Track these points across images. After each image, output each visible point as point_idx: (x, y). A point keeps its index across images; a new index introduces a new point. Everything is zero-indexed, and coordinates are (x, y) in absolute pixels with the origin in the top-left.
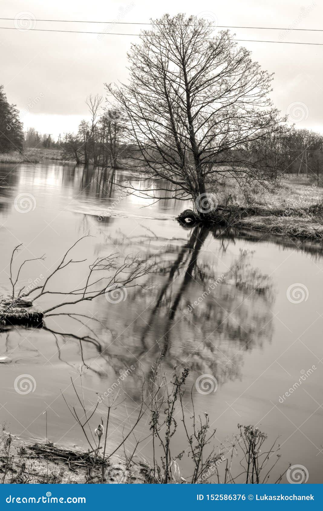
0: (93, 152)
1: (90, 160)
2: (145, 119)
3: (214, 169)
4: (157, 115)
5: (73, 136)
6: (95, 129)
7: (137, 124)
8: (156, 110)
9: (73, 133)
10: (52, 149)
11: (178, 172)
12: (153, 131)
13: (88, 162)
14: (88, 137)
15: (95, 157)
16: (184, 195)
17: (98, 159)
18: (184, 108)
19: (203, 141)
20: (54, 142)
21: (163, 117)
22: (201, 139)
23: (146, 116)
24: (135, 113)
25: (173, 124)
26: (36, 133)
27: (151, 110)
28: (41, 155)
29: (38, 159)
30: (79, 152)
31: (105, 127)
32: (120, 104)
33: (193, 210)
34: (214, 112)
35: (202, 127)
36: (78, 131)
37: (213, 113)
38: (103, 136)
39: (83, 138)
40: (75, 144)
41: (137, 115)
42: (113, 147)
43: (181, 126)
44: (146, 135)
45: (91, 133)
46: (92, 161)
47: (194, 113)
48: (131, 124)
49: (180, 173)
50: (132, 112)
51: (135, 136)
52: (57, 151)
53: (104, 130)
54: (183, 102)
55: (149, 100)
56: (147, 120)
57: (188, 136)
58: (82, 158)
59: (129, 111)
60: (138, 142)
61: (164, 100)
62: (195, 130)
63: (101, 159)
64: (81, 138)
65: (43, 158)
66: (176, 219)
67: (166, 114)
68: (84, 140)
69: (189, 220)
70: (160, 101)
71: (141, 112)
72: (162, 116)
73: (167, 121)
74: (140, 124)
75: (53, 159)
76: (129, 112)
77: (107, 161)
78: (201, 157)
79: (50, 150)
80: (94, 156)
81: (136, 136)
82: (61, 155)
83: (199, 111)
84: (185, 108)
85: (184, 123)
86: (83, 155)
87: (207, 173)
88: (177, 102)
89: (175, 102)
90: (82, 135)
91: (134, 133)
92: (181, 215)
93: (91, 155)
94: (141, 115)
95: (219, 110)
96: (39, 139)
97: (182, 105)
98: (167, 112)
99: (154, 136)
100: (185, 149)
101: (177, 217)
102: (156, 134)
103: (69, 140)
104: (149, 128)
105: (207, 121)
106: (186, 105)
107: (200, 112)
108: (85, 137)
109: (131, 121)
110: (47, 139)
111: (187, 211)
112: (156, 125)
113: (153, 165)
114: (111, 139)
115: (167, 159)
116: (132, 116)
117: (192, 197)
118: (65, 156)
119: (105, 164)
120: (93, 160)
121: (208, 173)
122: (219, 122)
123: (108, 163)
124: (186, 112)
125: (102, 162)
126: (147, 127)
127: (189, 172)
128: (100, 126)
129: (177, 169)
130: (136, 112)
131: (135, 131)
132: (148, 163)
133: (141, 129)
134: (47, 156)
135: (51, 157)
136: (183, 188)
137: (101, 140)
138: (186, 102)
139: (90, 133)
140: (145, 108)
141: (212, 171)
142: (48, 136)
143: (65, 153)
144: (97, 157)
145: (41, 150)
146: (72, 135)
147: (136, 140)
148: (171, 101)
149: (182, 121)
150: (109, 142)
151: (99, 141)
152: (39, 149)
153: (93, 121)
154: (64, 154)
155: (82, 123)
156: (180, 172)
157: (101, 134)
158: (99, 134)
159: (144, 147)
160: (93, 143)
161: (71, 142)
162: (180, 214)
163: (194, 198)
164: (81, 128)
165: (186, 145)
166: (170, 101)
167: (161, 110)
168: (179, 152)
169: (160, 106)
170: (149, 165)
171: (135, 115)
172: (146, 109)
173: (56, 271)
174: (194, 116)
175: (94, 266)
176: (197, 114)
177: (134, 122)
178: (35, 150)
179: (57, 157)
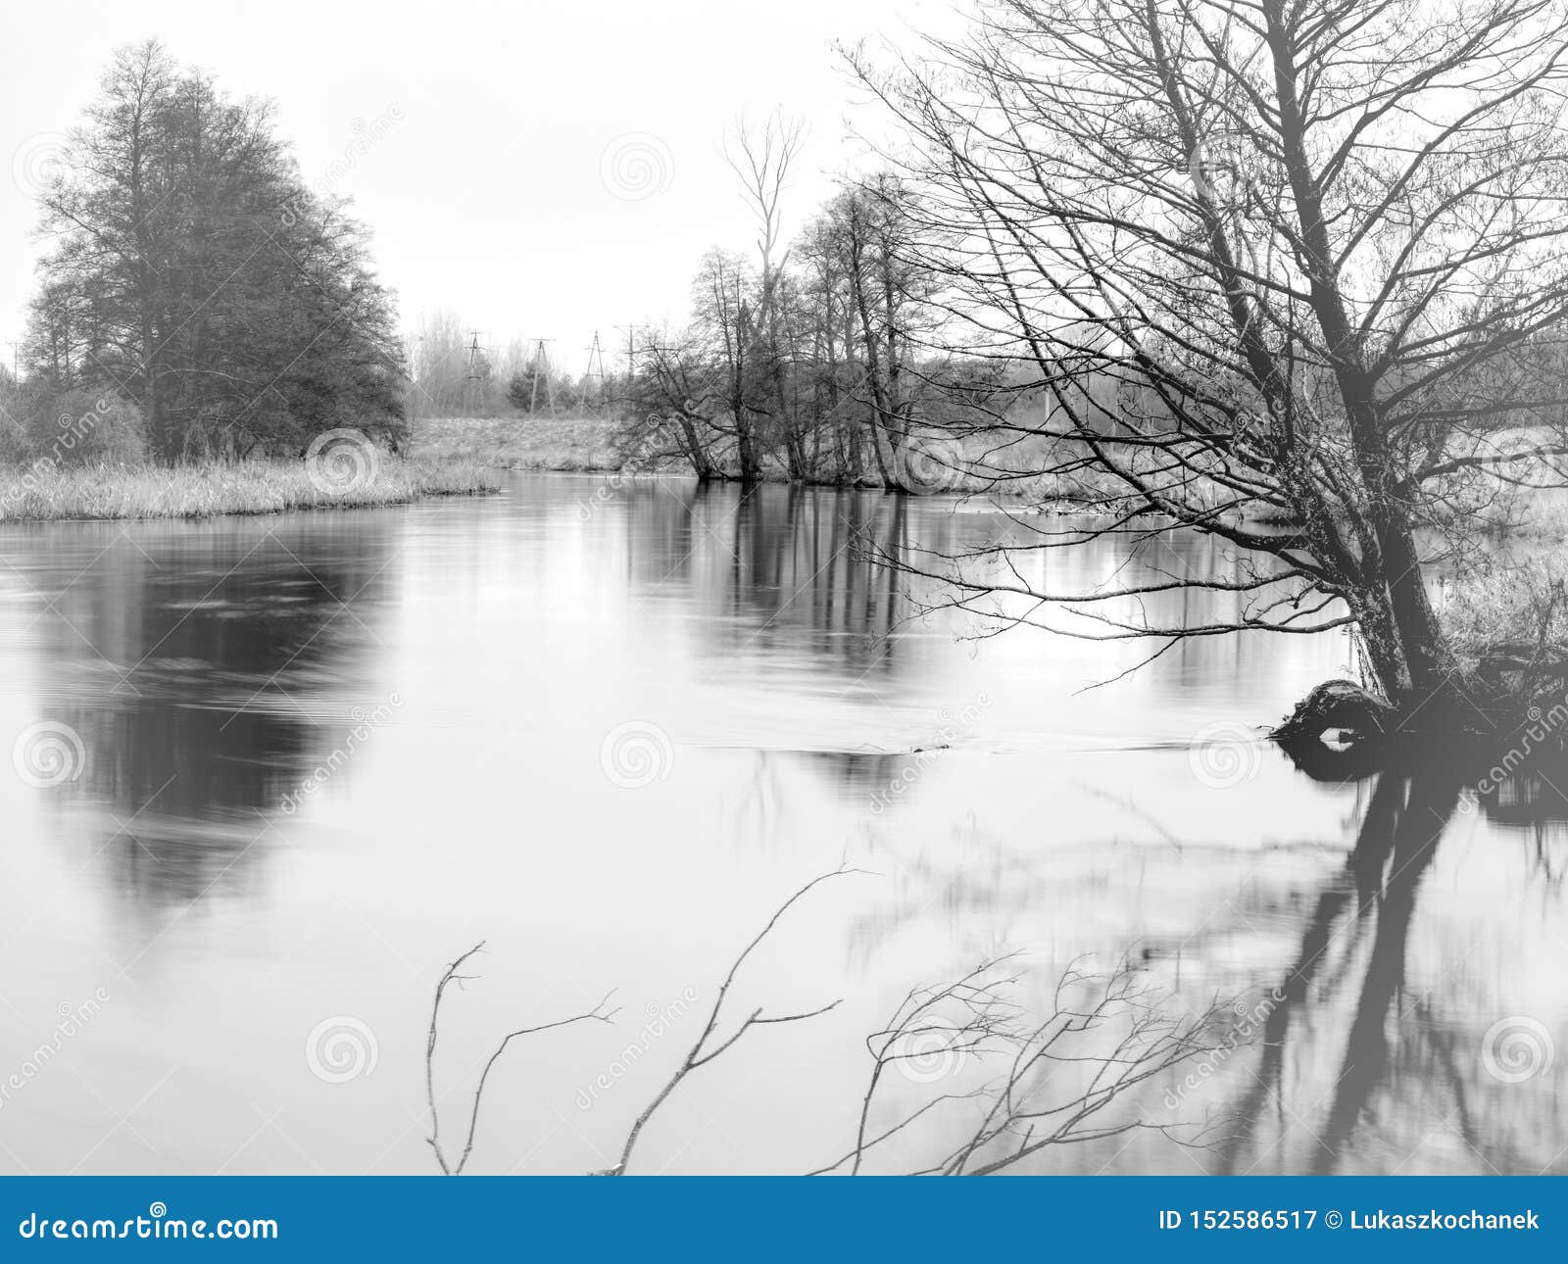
0: (780, 416)
1: (767, 459)
2: (1062, 215)
3: (1457, 445)
4: (1124, 185)
5: (668, 341)
6: (778, 292)
7: (1022, 244)
8: (1116, 161)
9: (666, 321)
10: (562, 419)
11: (1263, 485)
12: (1111, 277)
13: (757, 469)
14: (746, 339)
15: (793, 440)
16: (1304, 605)
17: (809, 447)
18: (1265, 137)
19: (1387, 304)
20: (567, 379)
21: (1155, 195)
22: (1375, 296)
23: (1065, 198)
24: (1007, 188)
25: (1213, 226)
26: (468, 340)
27: (1093, 162)
28: (504, 453)
29: (492, 479)
30: (708, 421)
31: (832, 275)
32: (924, 143)
33: (1359, 683)
34: (1432, 140)
35: (1372, 230)
36: (693, 308)
37: (1429, 147)
38: (825, 328)
39: (719, 345)
40: (679, 378)
41: (1016, 194)
42: (883, 379)
43: (1261, 234)
44: (1077, 297)
45: (763, 314)
46: (775, 462)
47: (1326, 157)
48: (986, 246)
49: (1274, 489)
50: (991, 180)
51: (1014, 311)
52: (587, 425)
53: (828, 291)
54: (1261, 106)
55: (1075, 112)
56: (1066, 215)
57: (1304, 286)
58: (724, 452)
59: (971, 176)
60: (1033, 343)
61: (1158, 103)
62: (1336, 247)
63: (823, 447)
64: (711, 347)
65: (518, 466)
66: (1272, 737)
67: (1173, 178)
68: (729, 353)
69: (1343, 738)
70: (1132, 108)
71: (1039, 181)
72: (1153, 190)
73: (1178, 216)
74: (1035, 242)
75: (568, 468)
76: (969, 184)
77: (855, 455)
78: (1382, 390)
79: (549, 423)
80: (789, 435)
81: (1018, 306)
82: (611, 444)
83: (1349, 143)
84: (1271, 132)
85: (1273, 217)
86: (728, 433)
87: (1421, 477)
88: (1224, 108)
89: (1217, 109)
90: (716, 328)
91: (1006, 294)
92: (1296, 716)
93: (768, 432)
94: (1036, 194)
95: (1456, 128)
96: (488, 366)
97: (1255, 120)
98: (1181, 168)
99: (1118, 300)
100: (1292, 359)
101: (1279, 724)
102: (1126, 287)
103: (646, 359)
104: (1087, 259)
105: (1396, 192)
106: (1277, 120)
107: (1353, 151)
108: (733, 340)
109: (984, 233)
110: (531, 367)
111: (1331, 691)
112: (1126, 238)
113: (1121, 457)
114: (869, 339)
115: (1198, 417)
116: (991, 205)
117: (1346, 612)
118: (633, 445)
119: (849, 475)
120: (784, 456)
121: (1427, 472)
122: (1463, 194)
123: (865, 465)
124: (1279, 158)
125: (832, 464)
126: (1075, 256)
127: (1320, 479)
128: (803, 273)
129: (1256, 465)
130: (1007, 178)
131: (1009, 286)
132: (1096, 449)
133: (1042, 271)
134: (539, 457)
135: (558, 457)
136: (1300, 569)
137: (818, 346)
138: (1275, 104)
139: (755, 316)
140: (1058, 154)
141: (1444, 461)
142: (533, 347)
143: (634, 433)
144: (800, 440)
145: (503, 426)
146: (661, 335)
147: (1021, 331)
148: (1193, 106)
149: (1264, 207)
150: (858, 353)
151: (808, 351)
152: (491, 423)
153: (768, 248)
154: (624, 439)
155: (710, 265)
156: (1274, 482)
157: (812, 314)
158: (802, 314)
159: (1071, 365)
160: (777, 372)
161: (659, 370)
162: (1292, 712)
163: (1361, 616)
164: (707, 294)
165: (1294, 334)
166: (1187, 103)
167: (1146, 155)
168: (1262, 375)
169: (1137, 139)
170: (1100, 457)
171: (1003, 196)
172: (1061, 160)
173: (679, 1076)
174: (1325, 172)
175: (889, 1036)
176: (1339, 158)
177: (1000, 235)
178: (468, 429)
179: (589, 454)
